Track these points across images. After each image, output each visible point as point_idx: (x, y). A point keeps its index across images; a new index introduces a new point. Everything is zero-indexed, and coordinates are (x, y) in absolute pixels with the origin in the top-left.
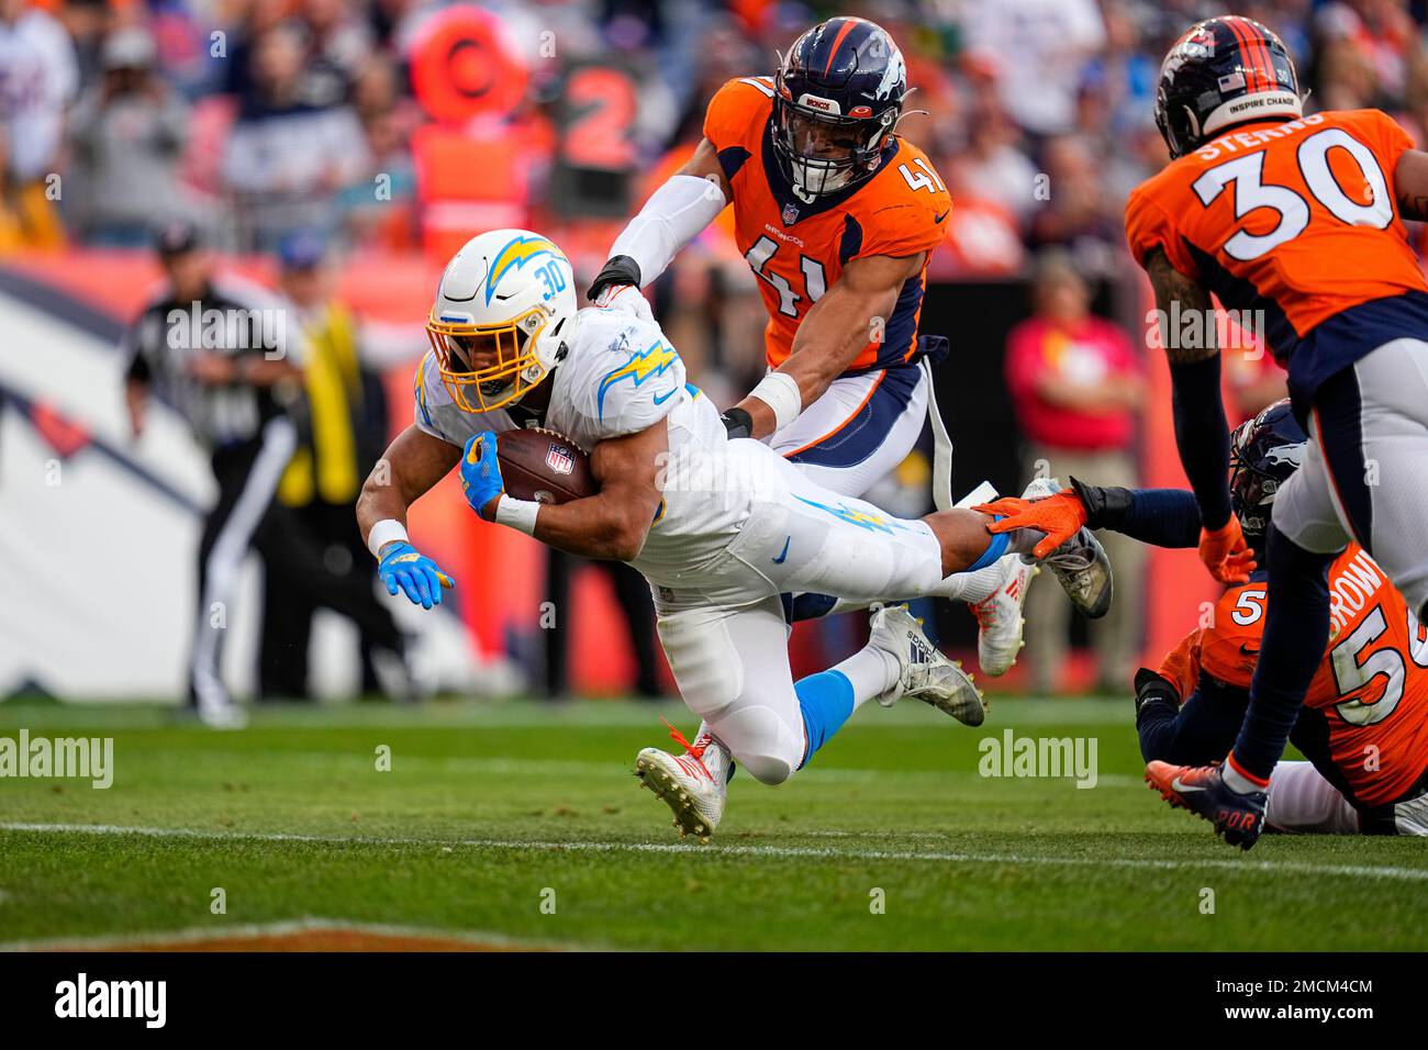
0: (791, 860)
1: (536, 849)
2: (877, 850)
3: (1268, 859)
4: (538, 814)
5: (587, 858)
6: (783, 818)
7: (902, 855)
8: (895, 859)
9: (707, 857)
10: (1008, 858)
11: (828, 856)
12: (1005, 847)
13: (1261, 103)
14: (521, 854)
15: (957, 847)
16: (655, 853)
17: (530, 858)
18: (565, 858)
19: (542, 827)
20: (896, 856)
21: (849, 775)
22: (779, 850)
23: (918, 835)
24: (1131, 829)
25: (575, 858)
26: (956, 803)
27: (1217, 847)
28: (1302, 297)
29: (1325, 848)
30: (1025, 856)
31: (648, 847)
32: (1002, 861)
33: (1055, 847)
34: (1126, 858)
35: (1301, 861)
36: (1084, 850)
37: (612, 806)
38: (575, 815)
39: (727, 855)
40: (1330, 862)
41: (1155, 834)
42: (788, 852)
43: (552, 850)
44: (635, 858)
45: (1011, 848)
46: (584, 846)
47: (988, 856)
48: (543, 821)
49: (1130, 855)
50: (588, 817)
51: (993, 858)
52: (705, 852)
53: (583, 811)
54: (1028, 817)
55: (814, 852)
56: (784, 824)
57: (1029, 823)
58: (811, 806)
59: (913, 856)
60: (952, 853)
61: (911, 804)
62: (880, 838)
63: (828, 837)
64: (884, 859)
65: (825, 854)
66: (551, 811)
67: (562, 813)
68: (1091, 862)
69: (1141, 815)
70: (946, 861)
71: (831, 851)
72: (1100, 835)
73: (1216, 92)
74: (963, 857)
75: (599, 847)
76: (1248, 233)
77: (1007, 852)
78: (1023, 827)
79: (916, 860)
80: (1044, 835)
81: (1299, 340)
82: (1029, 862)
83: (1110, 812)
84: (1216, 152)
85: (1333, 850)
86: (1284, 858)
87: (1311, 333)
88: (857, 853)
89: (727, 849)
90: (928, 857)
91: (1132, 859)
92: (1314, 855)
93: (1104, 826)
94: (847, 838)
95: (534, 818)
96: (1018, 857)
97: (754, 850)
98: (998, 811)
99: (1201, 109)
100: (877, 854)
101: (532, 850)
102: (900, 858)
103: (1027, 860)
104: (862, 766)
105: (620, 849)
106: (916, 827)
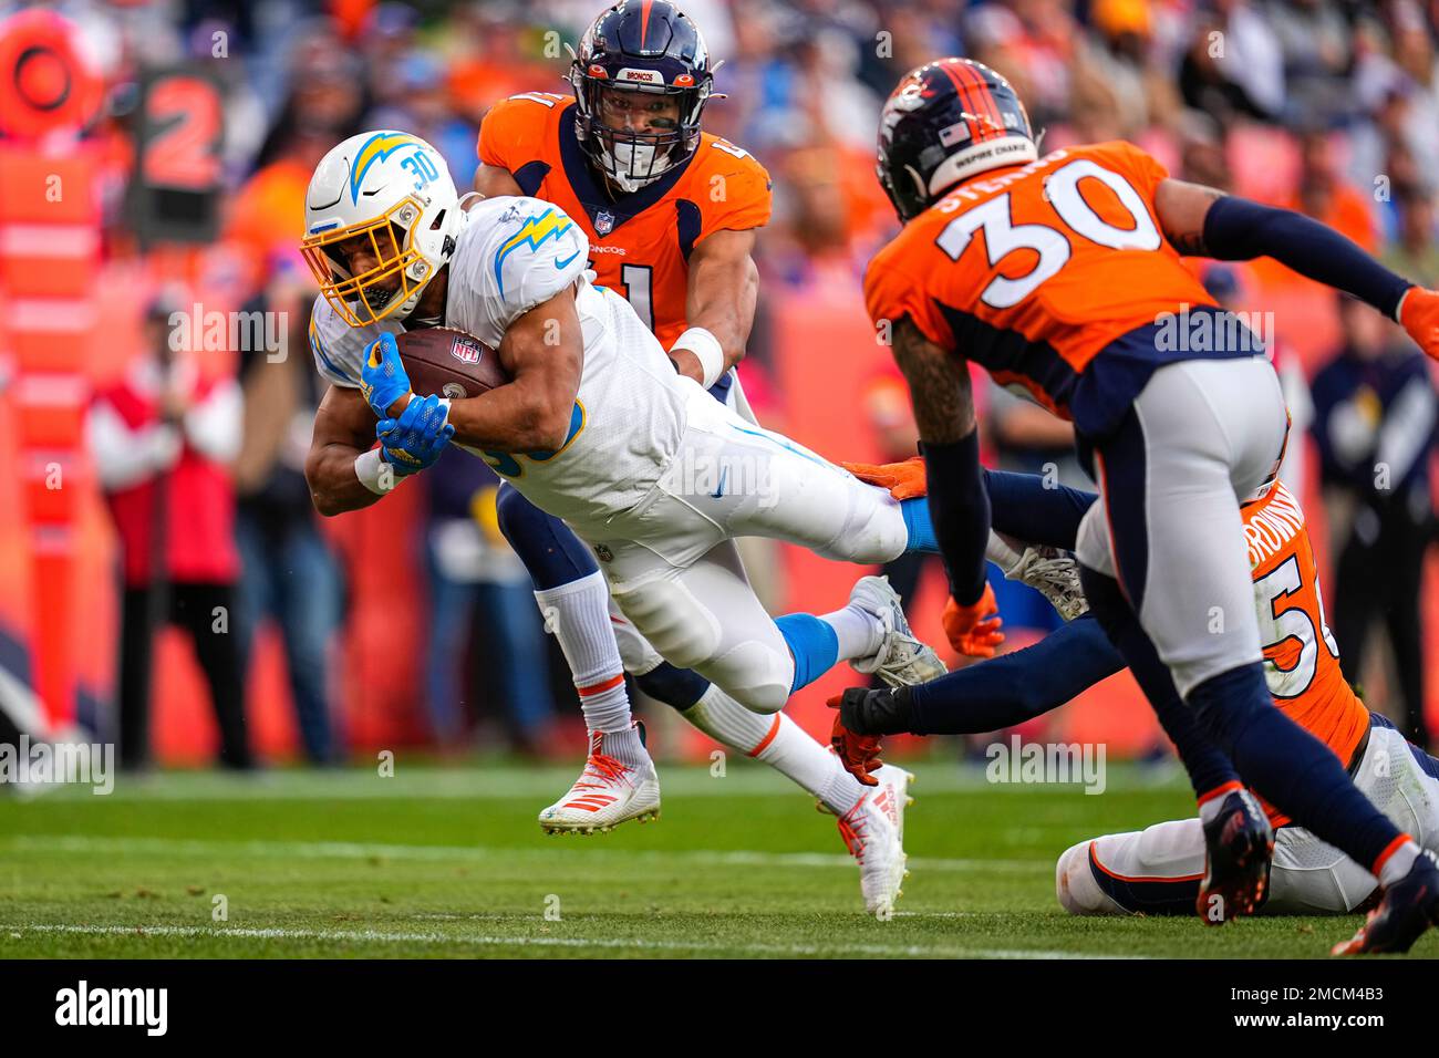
0: (394, 945)
1: (113, 934)
2: (488, 934)
3: (916, 943)
4: (116, 896)
5: (169, 945)
6: (385, 900)
7: (515, 940)
8: (508, 945)
9: (302, 943)
10: (632, 944)
11: (435, 941)
12: (628, 931)
13: (989, 153)
14: (97, 940)
15: (576, 930)
16: (245, 938)
17: (107, 944)
18: (146, 944)
19: (120, 910)
20: (508, 941)
21: (456, 853)
22: (381, 935)
23: (533, 918)
24: (767, 910)
25: (156, 944)
26: (575, 882)
27: (861, 930)
28: (1076, 329)
29: (979, 931)
30: (649, 940)
31: (237, 932)
32: (625, 947)
33: (683, 931)
34: (762, 942)
35: (953, 945)
36: (715, 934)
37: (197, 888)
38: (155, 897)
39: (323, 940)
40: (985, 947)
41: (793, 916)
42: (391, 937)
43: (131, 935)
44: (222, 943)
45: (634, 931)
46: (166, 931)
47: (609, 940)
48: (120, 904)
49: (765, 939)
50: (169, 899)
51: (615, 943)
52: (299, 938)
53: (164, 893)
54: (654, 899)
55: (419, 937)
56: (385, 906)
57: (655, 905)
58: (415, 887)
59: (527, 941)
60: (569, 938)
61: (526, 883)
62: (491, 921)
63: (434, 920)
64: (496, 945)
65: (431, 939)
66: (130, 893)
67: (142, 895)
68: (723, 947)
69: (777, 896)
70: (563, 946)
71: (437, 936)
72: (733, 916)
73: (938, 147)
74: (582, 942)
75: (182, 931)
76: (1007, 278)
77: (631, 936)
78: (647, 909)
79: (531, 946)
80: (670, 918)
81: (1078, 376)
82: (655, 948)
83: (742, 893)
84: (956, 204)
85: (989, 933)
86: (933, 943)
87: (1089, 366)
88: (466, 938)
89: (324, 934)
90: (545, 942)
91: (767, 943)
92: (967, 938)
93: (737, 907)
94: (455, 921)
95: (110, 901)
96: (643, 942)
97: (353, 935)
98: (620, 891)
99: (925, 167)
100: (488, 940)
101: (109, 936)
102: (514, 944)
103: (651, 944)
104: (469, 842)
105: (206, 933)
106: (531, 909)
